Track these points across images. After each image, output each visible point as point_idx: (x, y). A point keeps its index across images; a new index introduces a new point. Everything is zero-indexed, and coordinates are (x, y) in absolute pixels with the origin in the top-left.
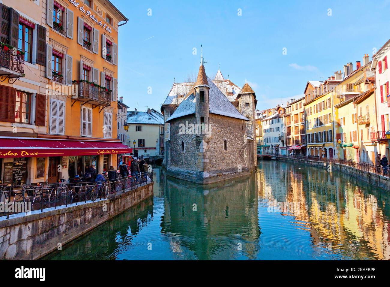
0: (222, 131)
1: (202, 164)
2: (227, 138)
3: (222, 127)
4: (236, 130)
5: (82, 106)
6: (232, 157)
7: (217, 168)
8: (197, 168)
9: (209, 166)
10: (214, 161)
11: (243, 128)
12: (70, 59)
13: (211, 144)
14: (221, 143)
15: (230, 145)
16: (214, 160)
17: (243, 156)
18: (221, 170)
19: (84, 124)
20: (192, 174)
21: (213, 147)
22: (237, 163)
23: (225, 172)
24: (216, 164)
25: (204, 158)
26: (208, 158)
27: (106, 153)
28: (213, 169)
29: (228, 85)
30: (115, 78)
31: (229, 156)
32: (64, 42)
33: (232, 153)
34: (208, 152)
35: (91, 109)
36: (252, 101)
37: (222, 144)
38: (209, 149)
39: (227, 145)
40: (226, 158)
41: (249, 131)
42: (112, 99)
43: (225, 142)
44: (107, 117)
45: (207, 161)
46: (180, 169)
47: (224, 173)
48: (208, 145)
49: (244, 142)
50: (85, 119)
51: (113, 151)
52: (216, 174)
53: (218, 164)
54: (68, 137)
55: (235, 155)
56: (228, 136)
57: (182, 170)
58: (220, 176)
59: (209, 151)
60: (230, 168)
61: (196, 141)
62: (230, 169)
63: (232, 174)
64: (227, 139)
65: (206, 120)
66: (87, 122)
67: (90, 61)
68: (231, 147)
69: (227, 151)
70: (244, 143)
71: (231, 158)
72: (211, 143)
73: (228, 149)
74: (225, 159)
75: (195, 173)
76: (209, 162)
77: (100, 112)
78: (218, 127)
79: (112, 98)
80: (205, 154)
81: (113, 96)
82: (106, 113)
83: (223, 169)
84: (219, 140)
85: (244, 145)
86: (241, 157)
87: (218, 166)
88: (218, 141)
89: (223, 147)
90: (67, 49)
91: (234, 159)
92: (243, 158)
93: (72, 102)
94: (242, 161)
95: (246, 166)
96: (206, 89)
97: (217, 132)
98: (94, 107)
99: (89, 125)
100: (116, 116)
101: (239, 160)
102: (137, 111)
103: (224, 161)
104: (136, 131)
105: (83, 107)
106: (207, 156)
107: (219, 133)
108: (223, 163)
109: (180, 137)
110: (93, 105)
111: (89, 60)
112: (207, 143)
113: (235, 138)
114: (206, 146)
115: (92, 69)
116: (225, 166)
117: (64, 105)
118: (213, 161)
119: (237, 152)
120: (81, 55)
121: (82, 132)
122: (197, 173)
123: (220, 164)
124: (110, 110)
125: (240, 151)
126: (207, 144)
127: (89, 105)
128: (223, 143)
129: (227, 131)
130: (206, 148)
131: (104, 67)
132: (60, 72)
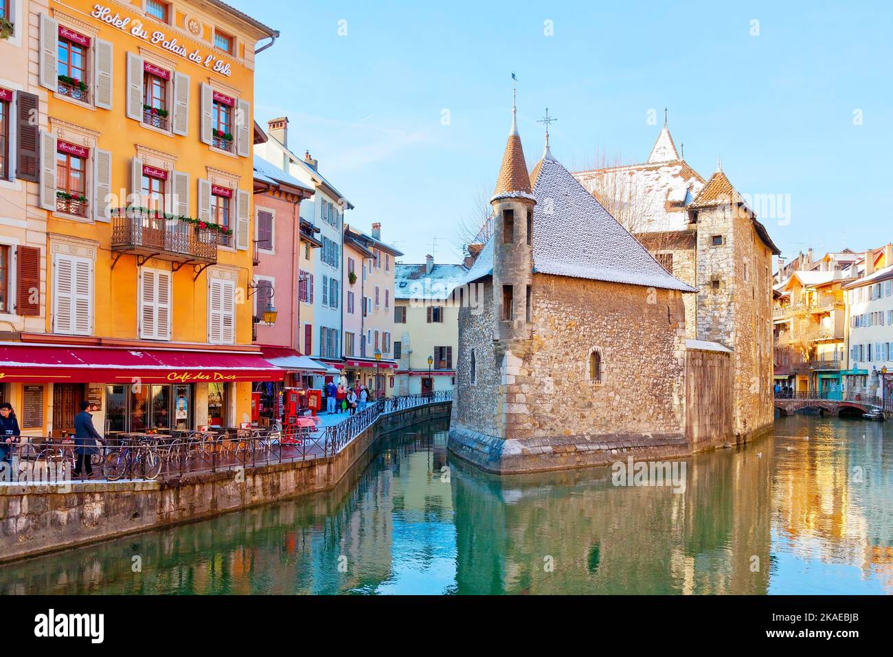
0: (583, 324)
1: (503, 418)
2: (603, 343)
3: (585, 314)
4: (643, 320)
5: (142, 267)
6: (620, 403)
7: (560, 431)
8: (496, 429)
9: (528, 425)
10: (548, 410)
11: (669, 315)
12: (104, 157)
13: (539, 362)
14: (577, 361)
15: (612, 365)
16: (547, 407)
17: (665, 401)
18: (572, 437)
19: (149, 311)
20: (485, 445)
21: (547, 370)
22: (639, 421)
23: (587, 443)
24: (553, 420)
25: (509, 402)
26: (524, 401)
27: (194, 378)
28: (541, 433)
29: (675, 176)
30: (243, 192)
31: (609, 400)
32: (90, 120)
33: (623, 390)
34: (523, 385)
35: (168, 273)
36: (731, 230)
37: (580, 364)
38: (530, 375)
39: (603, 367)
40: (593, 404)
41: (720, 324)
42: (236, 246)
43: (596, 355)
44: (217, 293)
45: (521, 409)
46: (467, 430)
47: (580, 447)
48: (527, 365)
49: (671, 358)
50: (149, 297)
51: (218, 376)
52: (549, 449)
53: (562, 421)
54: (100, 339)
55: (633, 396)
56: (609, 339)
57: (470, 433)
58: (565, 454)
59: (531, 383)
60: (610, 432)
61: (495, 352)
62: (610, 435)
63: (614, 452)
64: (600, 349)
65: (519, 293)
66: (156, 305)
67: (165, 155)
68: (615, 371)
69: (603, 384)
70: (674, 362)
71: (615, 404)
72: (539, 359)
73: (604, 377)
74: (590, 405)
75: (490, 442)
76: (528, 412)
77: (195, 280)
78: (567, 314)
79: (235, 241)
80: (516, 389)
81: (238, 237)
82: (213, 281)
83: (583, 435)
84: (568, 350)
85: (672, 367)
86: (660, 402)
87: (560, 424)
88: (567, 354)
89: (584, 371)
90: (97, 134)
91: (627, 409)
92: (667, 406)
93: (112, 258)
94: (661, 416)
95: (679, 432)
96: (520, 204)
97: (563, 328)
98: (176, 268)
99: (163, 312)
100: (248, 288)
101: (651, 411)
102: (435, 262)
103: (587, 414)
104: (429, 321)
105: (145, 269)
106: (520, 397)
107: (571, 329)
108: (583, 417)
109: (469, 341)
110: (173, 262)
111: (161, 154)
112: (524, 359)
113: (637, 344)
114: (519, 368)
115: (169, 176)
116: (590, 426)
117: (90, 268)
118: (544, 411)
119: (643, 388)
120: (136, 145)
121: (142, 329)
122: (493, 442)
123: (570, 419)
124: (228, 274)
125: (655, 385)
126: (521, 361)
127: (162, 264)
128: (584, 361)
129: (604, 323)
130: (518, 374)
131: (206, 167)
132: (82, 191)
